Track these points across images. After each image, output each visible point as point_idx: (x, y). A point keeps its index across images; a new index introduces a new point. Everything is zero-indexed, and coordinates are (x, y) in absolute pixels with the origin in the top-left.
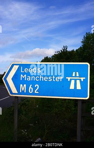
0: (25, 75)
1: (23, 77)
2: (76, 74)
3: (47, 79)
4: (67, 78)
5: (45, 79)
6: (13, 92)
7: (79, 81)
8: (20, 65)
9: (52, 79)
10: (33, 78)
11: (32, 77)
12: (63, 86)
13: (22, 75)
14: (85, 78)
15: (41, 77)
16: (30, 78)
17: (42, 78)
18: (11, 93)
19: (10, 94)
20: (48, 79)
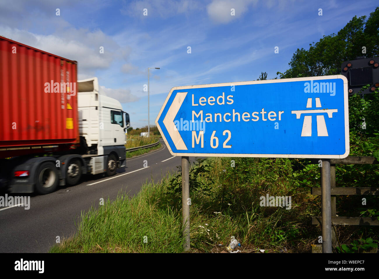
0: (201, 112)
1: (197, 116)
2: (314, 103)
3: (249, 116)
4: (293, 112)
5: (243, 117)
6: (178, 148)
7: (323, 117)
8: (190, 91)
9: (260, 116)
10: (218, 117)
11: (216, 115)
12: (285, 131)
13: (194, 112)
14: (336, 111)
15: (234, 115)
16: (211, 117)
17: (236, 116)
18: (175, 150)
19: (171, 152)
20: (252, 117)
